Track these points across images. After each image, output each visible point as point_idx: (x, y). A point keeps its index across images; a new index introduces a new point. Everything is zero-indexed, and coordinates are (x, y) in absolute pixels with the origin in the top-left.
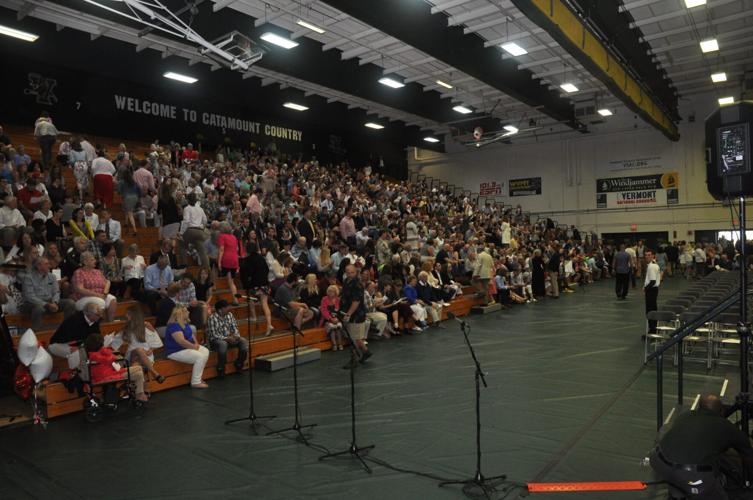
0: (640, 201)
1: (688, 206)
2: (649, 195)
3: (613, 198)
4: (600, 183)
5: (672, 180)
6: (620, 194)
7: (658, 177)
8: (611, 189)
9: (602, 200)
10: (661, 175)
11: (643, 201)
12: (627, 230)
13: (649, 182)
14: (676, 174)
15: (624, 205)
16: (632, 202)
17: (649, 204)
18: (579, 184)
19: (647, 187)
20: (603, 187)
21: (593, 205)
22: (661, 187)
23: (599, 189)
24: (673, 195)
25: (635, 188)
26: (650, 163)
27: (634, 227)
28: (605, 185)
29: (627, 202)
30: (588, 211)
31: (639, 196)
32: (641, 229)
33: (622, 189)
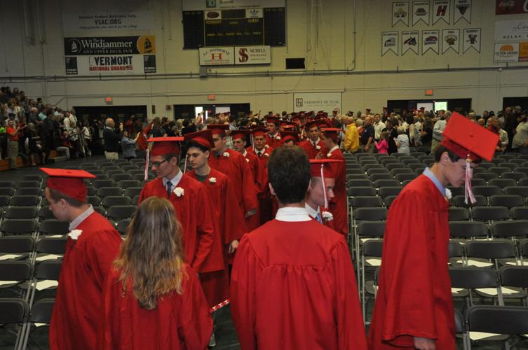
0: (116, 69)
1: (166, 76)
2: (125, 61)
3: (85, 63)
4: (68, 43)
5: (148, 45)
6: (92, 57)
7: (134, 39)
8: (82, 52)
9: (72, 65)
10: (137, 38)
11: (118, 69)
12: (101, 103)
13: (124, 45)
14: (154, 37)
15: (97, 73)
16: (107, 69)
17: (126, 72)
18: (43, 42)
19: (122, 50)
20: (73, 48)
21: (61, 71)
22: (138, 53)
23: (68, 50)
24: (150, 62)
25: (109, 51)
26: (124, 21)
27: (109, 99)
28: (74, 46)
29: (100, 69)
30: (55, 77)
31: (114, 61)
32: (117, 102)
33: (94, 51)
